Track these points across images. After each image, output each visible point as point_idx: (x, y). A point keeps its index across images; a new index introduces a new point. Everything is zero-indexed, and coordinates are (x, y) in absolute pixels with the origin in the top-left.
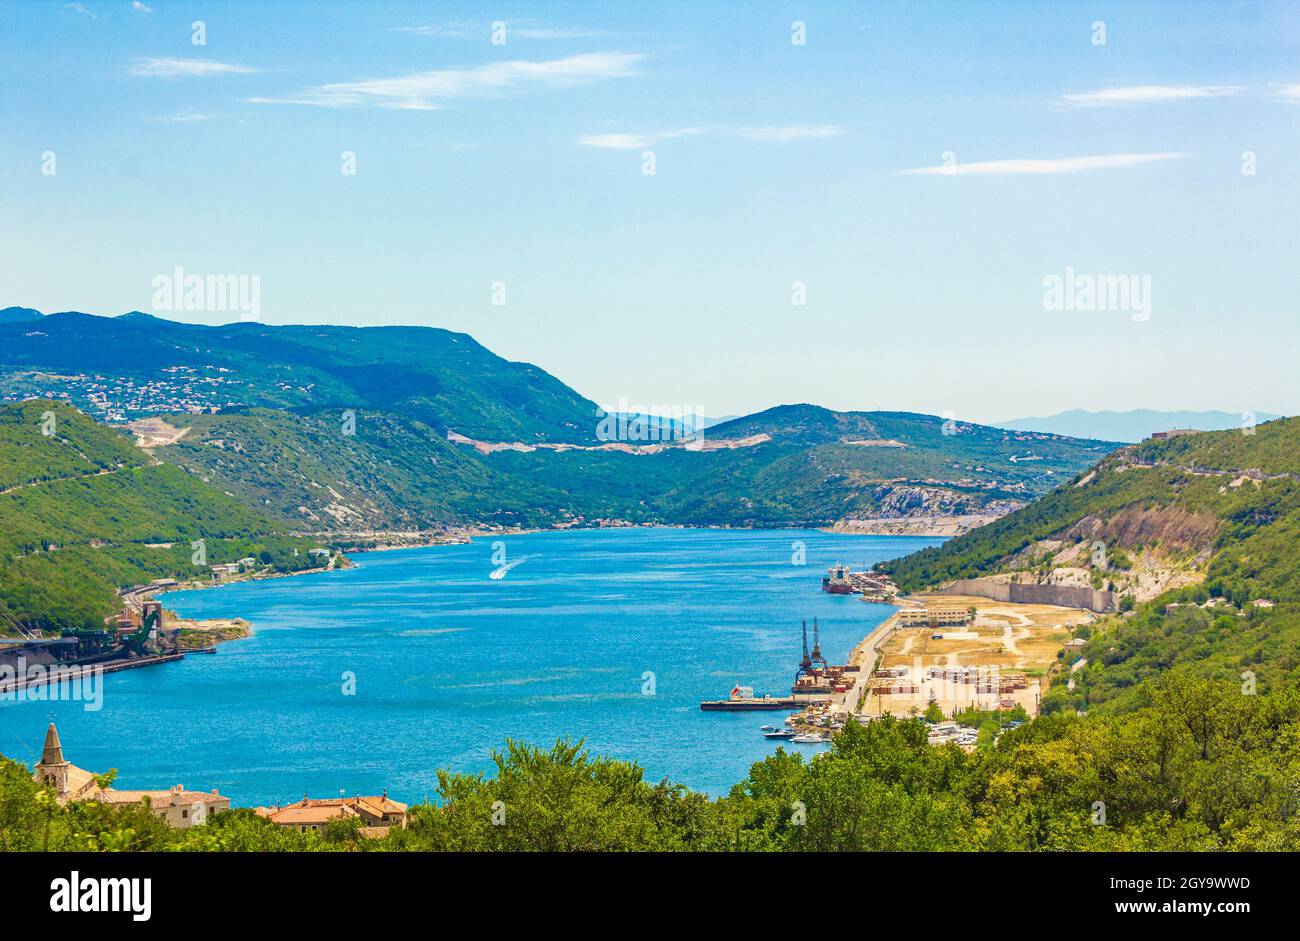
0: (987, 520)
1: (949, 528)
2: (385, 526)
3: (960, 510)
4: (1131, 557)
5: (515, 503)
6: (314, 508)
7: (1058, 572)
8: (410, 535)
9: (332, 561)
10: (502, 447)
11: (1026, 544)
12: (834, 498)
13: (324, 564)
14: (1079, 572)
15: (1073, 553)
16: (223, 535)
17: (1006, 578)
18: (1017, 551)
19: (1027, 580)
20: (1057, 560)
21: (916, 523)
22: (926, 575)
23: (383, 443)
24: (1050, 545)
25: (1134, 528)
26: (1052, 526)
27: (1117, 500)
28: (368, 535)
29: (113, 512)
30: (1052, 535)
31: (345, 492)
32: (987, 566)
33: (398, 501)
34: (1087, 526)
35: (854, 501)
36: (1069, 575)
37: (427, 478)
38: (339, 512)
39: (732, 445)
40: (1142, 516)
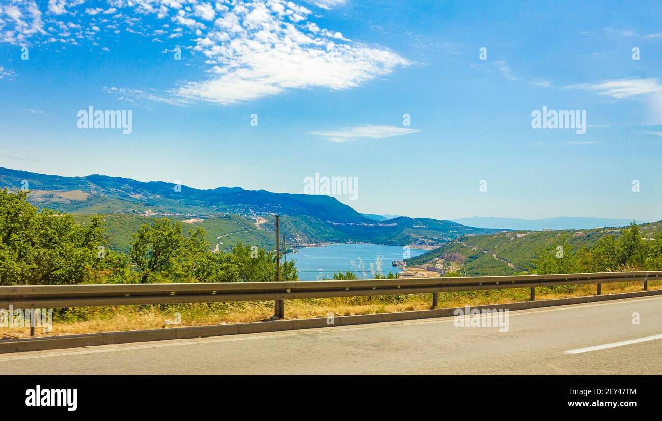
0: (438, 247)
1: (429, 249)
2: (308, 243)
3: (433, 245)
4: (451, 263)
5: (339, 238)
6: (293, 238)
7: (437, 265)
8: (313, 245)
9: (294, 251)
10: (339, 224)
11: (432, 258)
12: (407, 239)
13: (292, 252)
14: (441, 265)
15: (441, 261)
16: (271, 245)
17: (427, 265)
18: (430, 259)
19: (431, 266)
20: (437, 262)
21: (423, 247)
22: (412, 263)
23: (311, 223)
24: (437, 259)
25: (452, 257)
26: (439, 254)
27: (452, 250)
28: (304, 245)
29: (248, 240)
30: (438, 257)
31: (300, 235)
32: (424, 262)
33: (313, 236)
34: (444, 255)
35: (411, 241)
36: (439, 266)
37: (320, 231)
38: (298, 239)
39: (389, 225)
40: (455, 254)
